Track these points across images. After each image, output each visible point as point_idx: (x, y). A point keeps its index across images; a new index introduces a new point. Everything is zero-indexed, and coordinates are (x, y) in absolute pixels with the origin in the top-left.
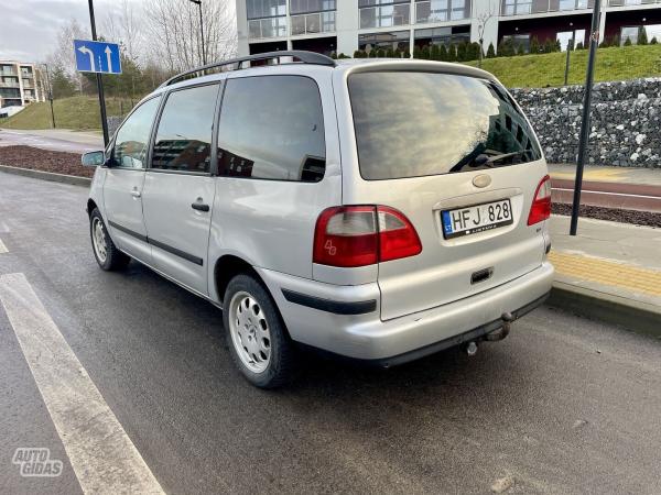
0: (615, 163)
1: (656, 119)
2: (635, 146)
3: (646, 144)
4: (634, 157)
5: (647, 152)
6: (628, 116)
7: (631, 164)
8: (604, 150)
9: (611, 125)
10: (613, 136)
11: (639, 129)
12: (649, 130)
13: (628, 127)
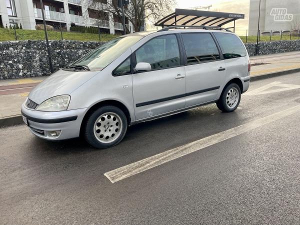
0: (13, 77)
1: (25, 58)
2: (19, 69)
3: (24, 68)
4: (21, 74)
5: (25, 71)
6: (12, 57)
7: (20, 77)
8: (6, 73)
9: (6, 61)
10: (9, 66)
11: (19, 62)
12: (24, 62)
13: (14, 62)
